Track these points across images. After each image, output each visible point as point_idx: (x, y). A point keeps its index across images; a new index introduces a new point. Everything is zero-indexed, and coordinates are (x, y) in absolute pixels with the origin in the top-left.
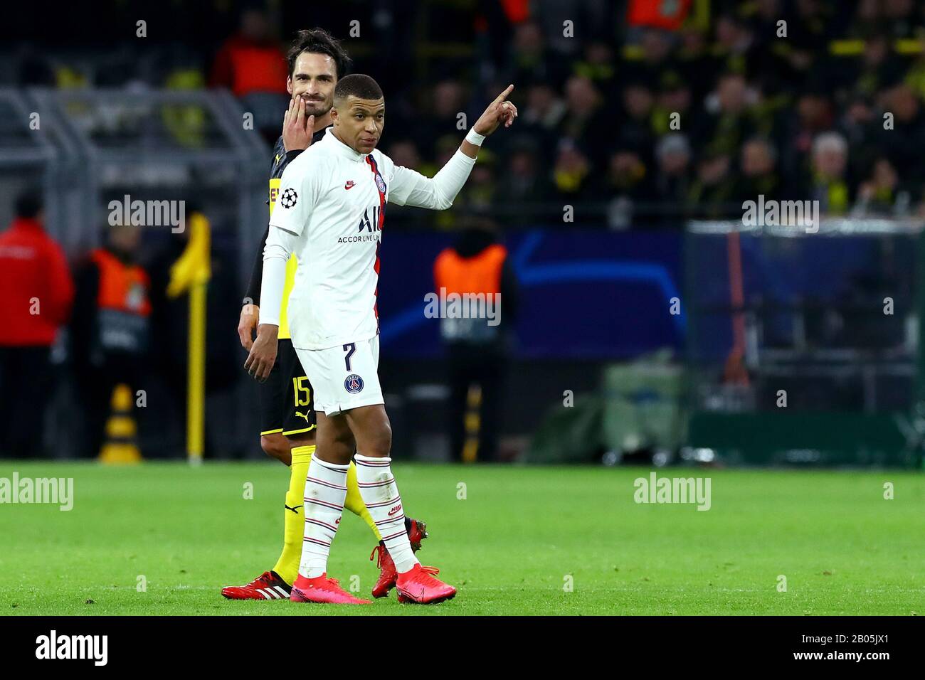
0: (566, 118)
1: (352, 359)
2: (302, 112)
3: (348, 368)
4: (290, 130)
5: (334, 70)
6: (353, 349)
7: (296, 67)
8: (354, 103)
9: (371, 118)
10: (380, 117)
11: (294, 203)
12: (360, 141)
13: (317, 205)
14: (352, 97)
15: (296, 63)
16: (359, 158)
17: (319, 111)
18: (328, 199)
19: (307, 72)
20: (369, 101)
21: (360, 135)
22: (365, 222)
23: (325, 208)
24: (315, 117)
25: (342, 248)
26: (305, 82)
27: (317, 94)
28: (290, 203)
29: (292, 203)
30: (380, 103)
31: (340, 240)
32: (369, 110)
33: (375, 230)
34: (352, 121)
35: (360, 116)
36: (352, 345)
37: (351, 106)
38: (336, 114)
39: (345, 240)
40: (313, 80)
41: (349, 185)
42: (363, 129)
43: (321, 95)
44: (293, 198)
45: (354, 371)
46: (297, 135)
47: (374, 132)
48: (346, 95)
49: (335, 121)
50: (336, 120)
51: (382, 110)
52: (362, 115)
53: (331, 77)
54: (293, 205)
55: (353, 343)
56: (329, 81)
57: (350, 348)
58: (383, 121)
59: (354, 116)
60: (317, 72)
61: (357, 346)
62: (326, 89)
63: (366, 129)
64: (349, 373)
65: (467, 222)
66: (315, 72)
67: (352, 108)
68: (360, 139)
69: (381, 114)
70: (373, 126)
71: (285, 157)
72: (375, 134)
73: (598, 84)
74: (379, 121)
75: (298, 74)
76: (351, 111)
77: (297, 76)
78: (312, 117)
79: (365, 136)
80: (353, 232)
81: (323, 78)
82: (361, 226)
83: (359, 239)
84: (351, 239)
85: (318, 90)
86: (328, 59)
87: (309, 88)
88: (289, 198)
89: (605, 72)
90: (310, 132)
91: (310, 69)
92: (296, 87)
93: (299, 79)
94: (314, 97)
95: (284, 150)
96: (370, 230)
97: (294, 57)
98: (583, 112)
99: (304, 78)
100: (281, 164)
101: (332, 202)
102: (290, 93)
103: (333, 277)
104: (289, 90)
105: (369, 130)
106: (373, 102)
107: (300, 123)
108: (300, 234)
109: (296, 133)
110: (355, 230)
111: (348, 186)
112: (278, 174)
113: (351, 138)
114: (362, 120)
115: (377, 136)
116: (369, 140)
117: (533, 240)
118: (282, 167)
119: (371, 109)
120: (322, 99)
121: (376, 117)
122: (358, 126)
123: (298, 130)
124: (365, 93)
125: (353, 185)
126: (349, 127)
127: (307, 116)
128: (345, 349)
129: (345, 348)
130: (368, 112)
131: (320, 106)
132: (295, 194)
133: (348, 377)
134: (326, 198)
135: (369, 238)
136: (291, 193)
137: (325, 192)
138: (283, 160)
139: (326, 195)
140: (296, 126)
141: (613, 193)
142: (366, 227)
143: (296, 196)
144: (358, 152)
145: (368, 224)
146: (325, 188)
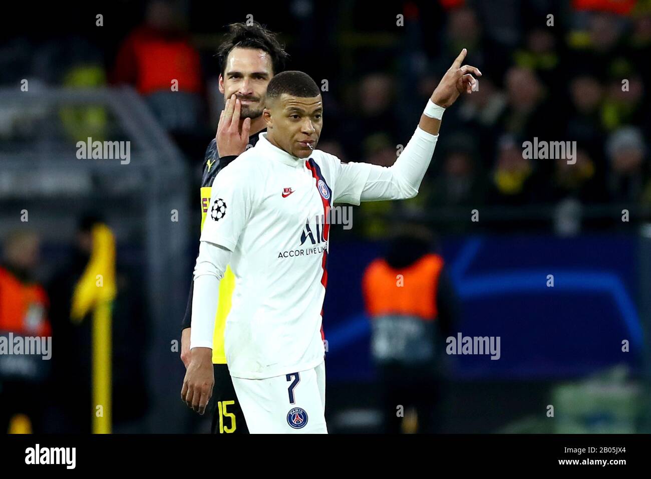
0: (507, 112)
1: (295, 390)
2: (237, 114)
3: (292, 400)
4: (223, 134)
5: (270, 66)
6: (297, 380)
7: (228, 64)
8: (288, 102)
9: (308, 118)
10: (318, 116)
11: (224, 214)
12: (296, 144)
13: (252, 217)
14: (285, 96)
15: (228, 60)
16: (296, 163)
17: (254, 112)
18: (264, 209)
19: (240, 70)
20: (304, 98)
21: (296, 137)
22: (307, 233)
23: (263, 219)
24: (251, 118)
25: (283, 264)
26: (238, 81)
27: (251, 93)
28: (219, 215)
29: (221, 215)
30: (316, 102)
31: (281, 256)
32: (304, 109)
33: (319, 242)
34: (287, 122)
35: (295, 117)
36: (296, 375)
37: (285, 106)
38: (269, 116)
39: (286, 254)
40: (246, 78)
41: (287, 192)
42: (299, 130)
43: (255, 95)
44: (222, 209)
45: (298, 404)
46: (231, 141)
47: (311, 134)
48: (278, 94)
49: (269, 124)
50: (269, 122)
51: (320, 109)
52: (297, 115)
53: (265, 74)
54: (222, 217)
55: (297, 373)
56: (264, 79)
57: (294, 378)
58: (321, 121)
59: (288, 116)
60: (250, 70)
61: (301, 376)
62: (260, 88)
63: (303, 130)
64: (292, 406)
65: (399, 230)
66: (248, 69)
67: (286, 108)
68: (297, 141)
69: (319, 113)
70: (311, 126)
71: (218, 163)
72: (312, 135)
73: (541, 74)
74: (316, 121)
75: (230, 71)
76: (285, 111)
77: (229, 74)
78: (247, 120)
79: (302, 137)
80: (294, 244)
81: (257, 76)
82: (303, 238)
83: (302, 252)
84: (292, 254)
85: (253, 90)
86: (263, 55)
87: (242, 86)
88: (218, 209)
89: (549, 61)
90: (245, 136)
91: (244, 66)
92: (228, 87)
93: (231, 78)
94: (248, 97)
95: (217, 155)
96: (313, 242)
97: (226, 54)
98: (525, 107)
99: (237, 76)
100: (213, 171)
101: (269, 211)
102: (222, 92)
103: (275, 297)
104: (221, 89)
105: (305, 131)
106: (309, 100)
107: (234, 127)
108: (232, 249)
109: (229, 138)
110: (296, 242)
111: (285, 194)
112: (209, 182)
113: (286, 141)
114: (298, 121)
115: (315, 138)
116: (305, 142)
117: (471, 248)
118: (214, 174)
119: (306, 108)
120: (256, 100)
121: (314, 116)
122: (293, 127)
123: (232, 134)
124: (300, 90)
125: (291, 193)
126: (284, 129)
127: (242, 118)
128: (288, 379)
129: (288, 377)
130: (304, 111)
131: (254, 107)
132: (224, 205)
133: (292, 410)
134: (261, 209)
135: (313, 251)
136: (220, 204)
137: (260, 202)
138: (215, 167)
139: (261, 204)
140: (230, 130)
141: (559, 195)
142: (308, 239)
143: (225, 207)
144: (296, 156)
145: (311, 235)
146: (259, 198)
